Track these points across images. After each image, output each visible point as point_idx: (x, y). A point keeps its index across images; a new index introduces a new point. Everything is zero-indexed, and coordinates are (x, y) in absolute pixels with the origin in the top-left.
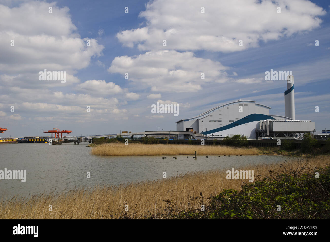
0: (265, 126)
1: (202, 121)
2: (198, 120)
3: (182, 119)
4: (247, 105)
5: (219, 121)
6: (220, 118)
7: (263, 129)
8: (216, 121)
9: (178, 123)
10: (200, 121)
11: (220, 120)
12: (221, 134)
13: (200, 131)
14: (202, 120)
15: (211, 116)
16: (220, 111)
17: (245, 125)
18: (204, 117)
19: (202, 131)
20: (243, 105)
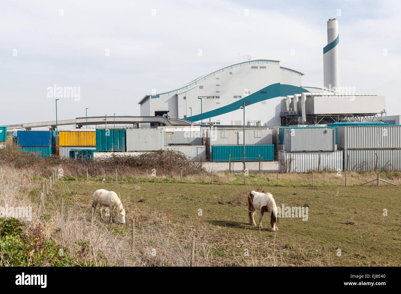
0: (299, 105)
1: (185, 98)
2: (177, 95)
3: (148, 95)
4: (265, 67)
5: (215, 97)
6: (217, 92)
7: (293, 110)
8: (209, 98)
9: (142, 103)
10: (180, 98)
11: (217, 95)
12: (220, 121)
13: (181, 116)
14: (184, 95)
15: (201, 87)
16: (216, 79)
17: (262, 103)
18: (188, 90)
19: (185, 116)
20: (259, 67)
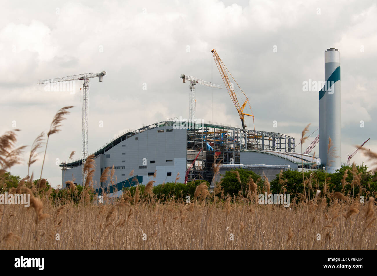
5: (121, 168)
6: (122, 162)
8: (116, 168)
15: (108, 156)
16: (123, 145)
20: (165, 131)
